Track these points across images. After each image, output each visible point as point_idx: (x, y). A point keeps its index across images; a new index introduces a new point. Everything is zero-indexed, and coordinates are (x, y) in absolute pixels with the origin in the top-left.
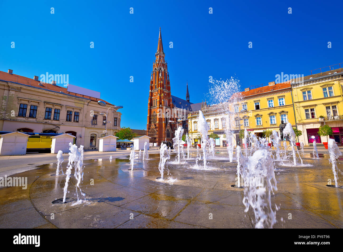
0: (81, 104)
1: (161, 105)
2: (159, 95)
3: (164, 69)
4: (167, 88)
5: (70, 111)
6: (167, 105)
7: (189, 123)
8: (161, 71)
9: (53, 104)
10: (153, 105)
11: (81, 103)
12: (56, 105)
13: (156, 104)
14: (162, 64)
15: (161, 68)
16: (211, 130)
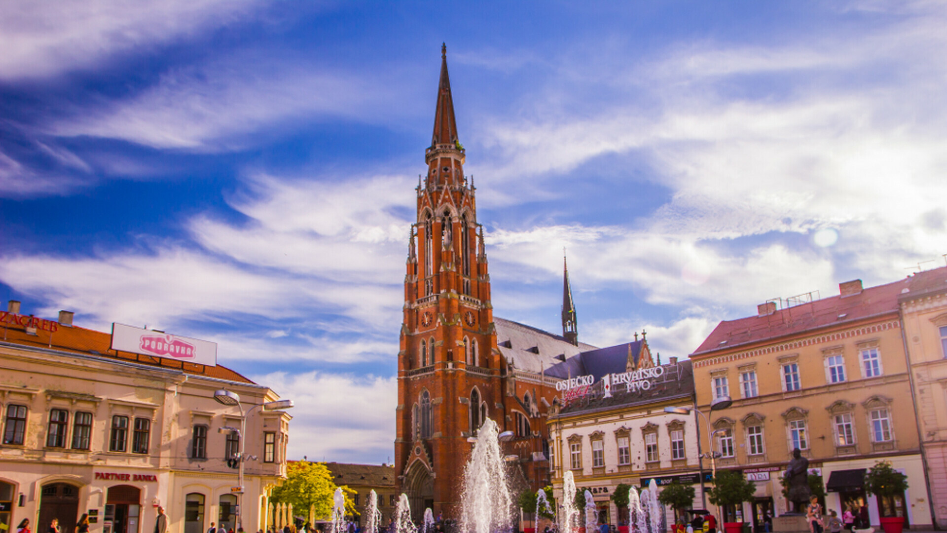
0: (155, 391)
1: (450, 365)
2: (443, 320)
3: (463, 211)
4: (475, 290)
5: (121, 417)
6: (477, 364)
7: (553, 441)
8: (450, 219)
9: (72, 397)
10: (421, 361)
11: (155, 387)
12: (78, 400)
13: (433, 360)
14: (452, 192)
15: (447, 208)
16: (634, 468)
